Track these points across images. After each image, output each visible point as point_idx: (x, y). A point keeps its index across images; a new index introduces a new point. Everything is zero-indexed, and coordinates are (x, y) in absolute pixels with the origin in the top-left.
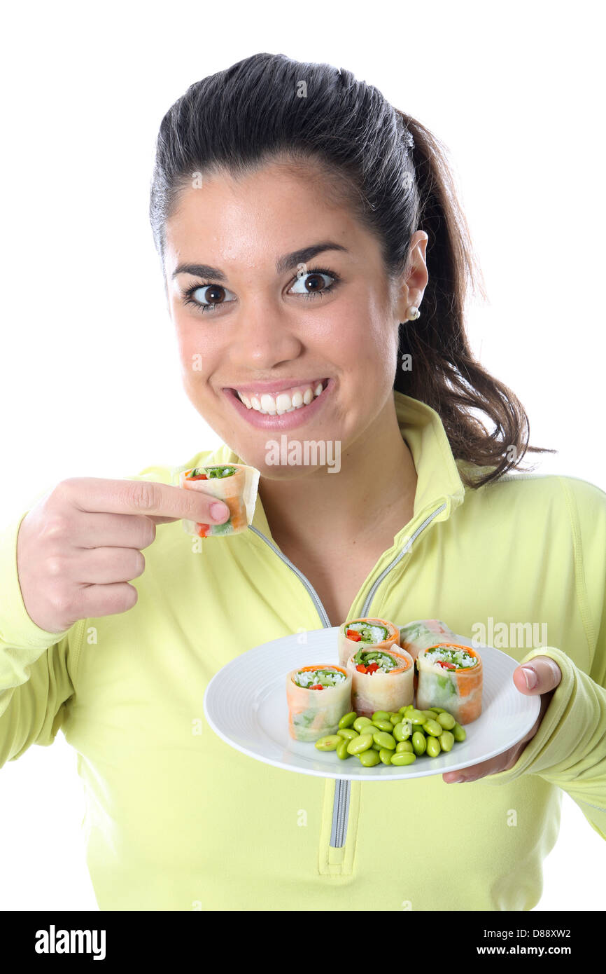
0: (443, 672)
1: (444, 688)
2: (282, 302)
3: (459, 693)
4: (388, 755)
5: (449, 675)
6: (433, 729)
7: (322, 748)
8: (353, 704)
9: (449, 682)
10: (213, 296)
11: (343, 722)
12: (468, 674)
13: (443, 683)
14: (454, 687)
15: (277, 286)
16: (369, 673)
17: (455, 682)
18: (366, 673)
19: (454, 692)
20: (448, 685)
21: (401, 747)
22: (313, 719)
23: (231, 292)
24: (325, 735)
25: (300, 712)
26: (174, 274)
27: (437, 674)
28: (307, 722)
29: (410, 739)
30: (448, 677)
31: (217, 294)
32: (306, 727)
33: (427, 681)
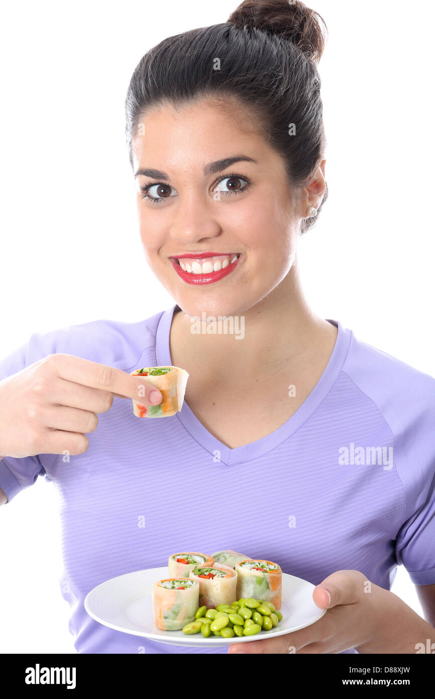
0: (260, 574)
1: (261, 585)
2: (208, 196)
3: (271, 589)
4: (240, 629)
5: (264, 575)
6: (264, 610)
7: (190, 631)
8: (203, 601)
9: (265, 580)
10: (162, 191)
11: (198, 614)
12: (276, 574)
13: (260, 581)
14: (267, 584)
15: (205, 185)
16: (211, 578)
17: (268, 580)
18: (209, 579)
19: (268, 587)
20: (264, 582)
21: (249, 623)
22: (179, 613)
23: (175, 189)
24: (190, 622)
25: (169, 609)
26: (135, 175)
27: (255, 576)
28: (175, 615)
29: (252, 618)
30: (263, 577)
31: (166, 190)
32: (174, 619)
33: (247, 583)
